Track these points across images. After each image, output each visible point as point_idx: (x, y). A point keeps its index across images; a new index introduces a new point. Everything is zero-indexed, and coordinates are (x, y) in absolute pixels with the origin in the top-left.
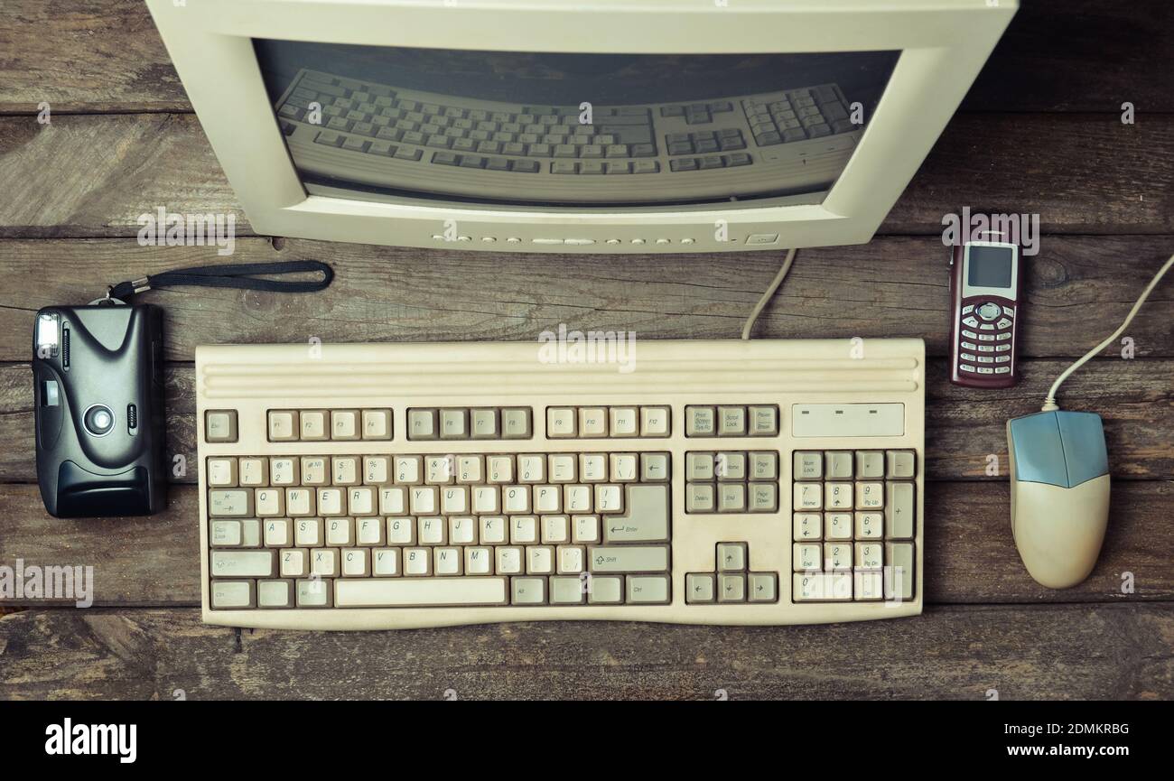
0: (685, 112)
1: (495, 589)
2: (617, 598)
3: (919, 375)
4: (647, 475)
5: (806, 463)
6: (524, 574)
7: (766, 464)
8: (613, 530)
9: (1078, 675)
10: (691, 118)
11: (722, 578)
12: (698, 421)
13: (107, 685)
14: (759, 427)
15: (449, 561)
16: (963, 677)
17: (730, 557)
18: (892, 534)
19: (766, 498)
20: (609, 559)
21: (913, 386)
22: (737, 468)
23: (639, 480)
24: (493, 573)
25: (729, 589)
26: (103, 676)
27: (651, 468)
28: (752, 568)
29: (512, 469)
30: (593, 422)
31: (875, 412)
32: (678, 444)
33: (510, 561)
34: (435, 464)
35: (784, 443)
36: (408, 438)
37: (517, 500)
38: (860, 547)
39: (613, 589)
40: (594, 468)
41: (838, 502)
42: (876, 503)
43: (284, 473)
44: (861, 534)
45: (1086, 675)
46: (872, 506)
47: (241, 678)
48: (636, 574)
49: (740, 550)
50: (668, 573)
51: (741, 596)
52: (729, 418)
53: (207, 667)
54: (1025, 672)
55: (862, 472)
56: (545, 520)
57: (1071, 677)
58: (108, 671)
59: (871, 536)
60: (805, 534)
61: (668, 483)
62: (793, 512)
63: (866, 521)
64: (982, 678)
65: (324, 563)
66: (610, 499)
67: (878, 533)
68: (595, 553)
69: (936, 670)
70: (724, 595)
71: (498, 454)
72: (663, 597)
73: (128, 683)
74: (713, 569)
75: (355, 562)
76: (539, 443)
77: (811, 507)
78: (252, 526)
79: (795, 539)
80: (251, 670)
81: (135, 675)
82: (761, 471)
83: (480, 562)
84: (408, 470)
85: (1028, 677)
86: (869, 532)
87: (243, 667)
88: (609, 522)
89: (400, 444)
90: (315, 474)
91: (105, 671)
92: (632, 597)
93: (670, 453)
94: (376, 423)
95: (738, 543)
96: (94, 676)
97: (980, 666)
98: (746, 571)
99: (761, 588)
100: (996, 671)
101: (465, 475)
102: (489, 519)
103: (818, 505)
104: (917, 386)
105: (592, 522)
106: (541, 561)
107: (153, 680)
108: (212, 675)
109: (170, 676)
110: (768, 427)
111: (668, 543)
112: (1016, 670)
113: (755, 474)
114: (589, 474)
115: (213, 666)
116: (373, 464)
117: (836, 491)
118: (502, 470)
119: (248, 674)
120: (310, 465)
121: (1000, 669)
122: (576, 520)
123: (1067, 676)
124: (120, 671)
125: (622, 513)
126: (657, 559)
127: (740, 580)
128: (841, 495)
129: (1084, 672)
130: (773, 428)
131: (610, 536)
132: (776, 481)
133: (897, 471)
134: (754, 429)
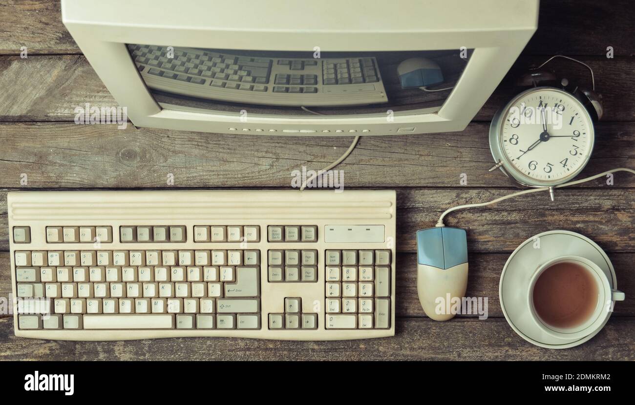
0: (290, 63)
1: (167, 321)
2: (231, 326)
3: (393, 210)
4: (247, 262)
5: (331, 257)
6: (183, 313)
7: (310, 257)
8: (229, 291)
9: (562, 355)
10: (293, 67)
11: (287, 317)
12: (273, 234)
13: (50, 357)
14: (306, 237)
15: (142, 306)
16: (501, 356)
17: (291, 306)
18: (378, 294)
19: (310, 275)
20: (227, 306)
21: (389, 216)
22: (294, 259)
23: (243, 264)
24: (166, 313)
25: (291, 322)
26: (48, 352)
27: (248, 259)
28: (303, 311)
29: (175, 258)
30: (217, 234)
31: (369, 230)
32: (264, 246)
33: (174, 306)
34: (134, 256)
35: (320, 246)
36: (121, 242)
37: (178, 274)
38: (361, 301)
39: (229, 321)
40: (219, 259)
41: (348, 277)
42: (369, 278)
43: (54, 260)
44: (361, 294)
45: (566, 356)
46: (366, 279)
47: (120, 354)
48: (242, 314)
49: (296, 302)
50: (259, 313)
51: (297, 326)
52: (290, 233)
53: (103, 348)
54: (534, 354)
55: (362, 262)
56: (193, 285)
57: (558, 357)
58: (51, 350)
59: (366, 295)
60: (331, 294)
61: (259, 266)
62: (326, 282)
63: (364, 287)
64: (511, 357)
65: (77, 307)
66: (227, 274)
67: (370, 294)
68: (219, 303)
69: (487, 352)
70: (288, 325)
71: (169, 250)
72: (256, 326)
73: (61, 356)
74: (283, 312)
75: (93, 306)
76: (190, 244)
77: (334, 280)
78: (39, 287)
79: (327, 296)
80: (125, 349)
81: (65, 352)
82: (307, 261)
83: (159, 306)
84: (120, 259)
85: (535, 356)
86: (365, 293)
87: (121, 348)
88: (227, 287)
89: (116, 245)
90: (71, 260)
91: (50, 350)
92: (239, 325)
93: (260, 251)
94: (103, 234)
95: (296, 298)
96: (43, 352)
97: (510, 350)
98: (300, 312)
99: (308, 322)
100: (519, 353)
101: (150, 262)
102: (163, 285)
103: (338, 279)
104: (392, 216)
105: (218, 287)
106: (191, 306)
107: (74, 354)
108: (105, 352)
109: (83, 352)
110: (311, 238)
111: (259, 297)
112: (529, 352)
113: (304, 262)
114: (216, 262)
115: (106, 347)
116: (101, 256)
117: (348, 271)
118: (170, 259)
119: (124, 352)
120: (68, 256)
121: (521, 352)
122: (210, 285)
123: (556, 356)
124: (57, 349)
125: (234, 281)
126: (253, 306)
127: (296, 318)
128: (351, 274)
129: (565, 354)
130: (313, 238)
131: (227, 294)
132: (316, 266)
133: (380, 261)
134: (304, 238)
